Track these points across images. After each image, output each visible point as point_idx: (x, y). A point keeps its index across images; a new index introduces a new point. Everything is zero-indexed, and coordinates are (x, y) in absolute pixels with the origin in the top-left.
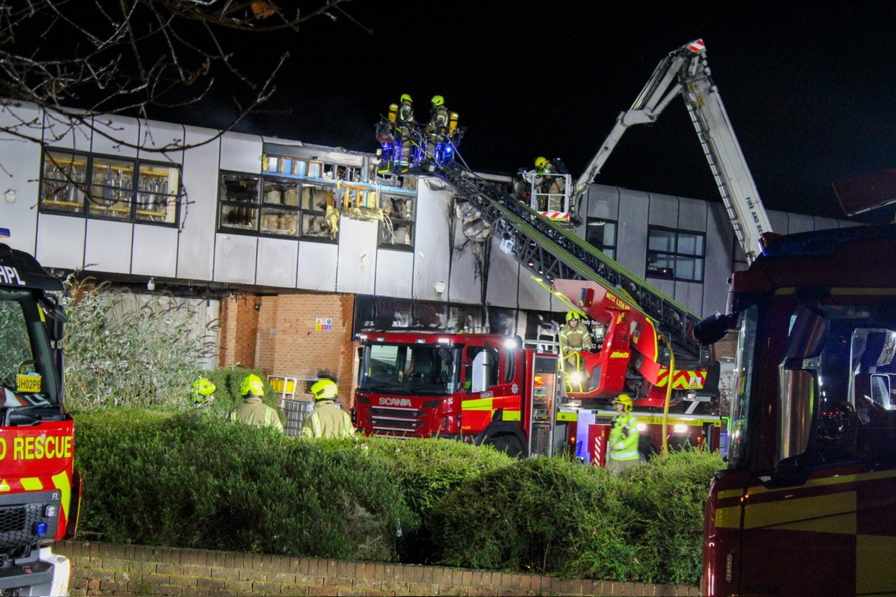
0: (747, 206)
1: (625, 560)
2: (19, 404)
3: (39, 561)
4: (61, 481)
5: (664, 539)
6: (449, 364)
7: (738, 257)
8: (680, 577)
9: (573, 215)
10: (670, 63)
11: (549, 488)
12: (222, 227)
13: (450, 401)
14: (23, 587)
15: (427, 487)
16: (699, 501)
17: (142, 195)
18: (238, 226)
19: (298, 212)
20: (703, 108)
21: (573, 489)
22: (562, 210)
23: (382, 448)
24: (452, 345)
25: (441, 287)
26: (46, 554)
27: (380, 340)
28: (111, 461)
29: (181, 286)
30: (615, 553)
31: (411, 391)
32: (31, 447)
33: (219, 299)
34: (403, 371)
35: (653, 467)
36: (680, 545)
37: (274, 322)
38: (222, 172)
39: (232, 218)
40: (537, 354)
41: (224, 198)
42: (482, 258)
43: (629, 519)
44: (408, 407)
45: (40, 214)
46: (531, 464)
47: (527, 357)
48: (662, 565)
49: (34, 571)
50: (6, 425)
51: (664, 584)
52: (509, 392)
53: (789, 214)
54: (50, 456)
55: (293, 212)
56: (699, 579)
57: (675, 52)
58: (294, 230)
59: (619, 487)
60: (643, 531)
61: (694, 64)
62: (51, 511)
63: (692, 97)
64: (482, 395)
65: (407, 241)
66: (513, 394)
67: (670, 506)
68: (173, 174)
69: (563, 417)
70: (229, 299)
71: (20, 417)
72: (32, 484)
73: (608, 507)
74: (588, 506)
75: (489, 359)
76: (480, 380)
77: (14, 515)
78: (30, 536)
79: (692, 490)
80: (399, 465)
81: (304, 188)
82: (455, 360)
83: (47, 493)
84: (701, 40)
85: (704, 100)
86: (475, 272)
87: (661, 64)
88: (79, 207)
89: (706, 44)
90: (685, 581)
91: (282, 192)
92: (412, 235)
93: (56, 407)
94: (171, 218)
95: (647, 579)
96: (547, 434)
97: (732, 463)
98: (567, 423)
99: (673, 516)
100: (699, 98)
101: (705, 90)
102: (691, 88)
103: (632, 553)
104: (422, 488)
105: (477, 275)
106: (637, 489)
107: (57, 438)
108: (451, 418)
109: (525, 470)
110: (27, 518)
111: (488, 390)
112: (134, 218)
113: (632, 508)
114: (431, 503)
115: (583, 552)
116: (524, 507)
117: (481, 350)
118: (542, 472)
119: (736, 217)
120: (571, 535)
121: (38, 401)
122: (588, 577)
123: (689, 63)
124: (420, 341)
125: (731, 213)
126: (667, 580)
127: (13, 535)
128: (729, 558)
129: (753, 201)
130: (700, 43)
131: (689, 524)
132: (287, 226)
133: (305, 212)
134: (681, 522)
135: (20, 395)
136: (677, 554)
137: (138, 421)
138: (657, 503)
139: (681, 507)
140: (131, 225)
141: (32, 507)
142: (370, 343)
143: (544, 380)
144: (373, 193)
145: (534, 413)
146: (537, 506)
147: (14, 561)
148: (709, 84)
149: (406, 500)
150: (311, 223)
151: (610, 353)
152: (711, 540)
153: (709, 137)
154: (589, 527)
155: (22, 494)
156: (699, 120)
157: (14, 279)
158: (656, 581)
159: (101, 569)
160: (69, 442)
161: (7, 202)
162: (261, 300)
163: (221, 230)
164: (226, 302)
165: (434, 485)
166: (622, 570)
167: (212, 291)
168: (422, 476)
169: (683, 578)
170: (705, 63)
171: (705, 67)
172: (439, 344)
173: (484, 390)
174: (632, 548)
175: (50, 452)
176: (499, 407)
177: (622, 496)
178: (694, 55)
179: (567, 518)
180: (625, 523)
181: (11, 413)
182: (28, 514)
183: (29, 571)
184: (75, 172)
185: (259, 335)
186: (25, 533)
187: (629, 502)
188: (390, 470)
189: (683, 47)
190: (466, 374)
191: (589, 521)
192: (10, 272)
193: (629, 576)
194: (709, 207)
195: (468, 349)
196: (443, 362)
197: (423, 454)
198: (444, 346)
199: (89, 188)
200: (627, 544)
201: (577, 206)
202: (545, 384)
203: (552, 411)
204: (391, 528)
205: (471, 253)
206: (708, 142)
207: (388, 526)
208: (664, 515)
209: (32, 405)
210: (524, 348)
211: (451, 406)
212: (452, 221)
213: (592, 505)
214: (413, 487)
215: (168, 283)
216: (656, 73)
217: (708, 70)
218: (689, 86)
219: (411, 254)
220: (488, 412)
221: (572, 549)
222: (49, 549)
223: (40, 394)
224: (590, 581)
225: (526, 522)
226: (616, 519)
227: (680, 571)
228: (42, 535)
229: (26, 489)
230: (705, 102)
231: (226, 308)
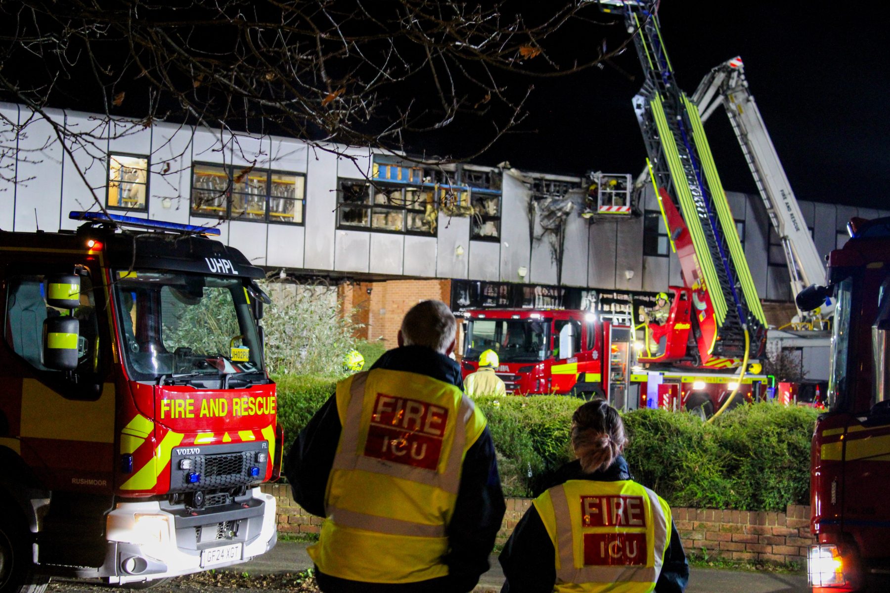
0: (781, 197)
1: (723, 491)
2: (235, 372)
3: (252, 499)
4: (268, 433)
5: (755, 473)
6: (539, 336)
7: (773, 241)
8: (770, 504)
9: (634, 209)
10: (713, 78)
11: (657, 434)
12: (340, 225)
13: (542, 366)
14: (242, 520)
15: (550, 435)
16: (783, 442)
17: (274, 200)
18: (354, 224)
19: (403, 211)
20: (742, 115)
21: (677, 434)
22: (624, 204)
23: (510, 404)
24: (542, 319)
25: (523, 272)
26: (257, 493)
27: (481, 316)
28: (292, 418)
29: (305, 275)
30: (714, 486)
31: (509, 358)
32: (246, 406)
33: (337, 285)
34: (500, 343)
35: (739, 416)
36: (769, 478)
37: (384, 304)
38: (339, 179)
39: (347, 216)
40: (613, 326)
41: (342, 201)
42: (557, 247)
43: (725, 458)
44: (506, 372)
45: (191, 218)
46: (640, 415)
47: (605, 329)
48: (754, 496)
49: (250, 506)
50: (226, 388)
51: (756, 511)
52: (590, 358)
53: (816, 204)
54: (260, 413)
55: (399, 211)
56: (785, 506)
57: (716, 68)
58: (400, 226)
59: (714, 432)
60: (737, 467)
61: (733, 78)
62: (262, 458)
63: (733, 106)
64: (568, 361)
65: (495, 234)
66: (593, 360)
67: (760, 446)
68: (299, 182)
69: (636, 378)
70: (345, 285)
71: (236, 381)
72: (247, 435)
73: (707, 449)
74: (690, 446)
75: (573, 331)
76: (566, 348)
77: (235, 461)
78: (247, 478)
79: (777, 433)
80: (526, 417)
81: (409, 191)
82: (545, 332)
83: (259, 442)
84: (739, 58)
85: (742, 108)
86: (552, 258)
87: (706, 79)
88: (223, 211)
89: (743, 60)
90: (774, 508)
91: (388, 193)
92: (499, 229)
93: (261, 374)
94: (298, 219)
95: (742, 507)
96: (622, 393)
97: (833, 406)
98: (639, 383)
99: (762, 455)
100: (739, 107)
101: (743, 100)
102: (732, 98)
103: (729, 486)
104: (546, 436)
105: (554, 260)
106: (729, 433)
107: (264, 398)
108: (543, 381)
109: (636, 419)
110: (244, 463)
111: (574, 356)
112: (268, 218)
113: (727, 449)
114: (553, 448)
115: (688, 485)
116: (636, 450)
117: (566, 323)
118: (650, 421)
119: (772, 207)
120: (677, 471)
121: (248, 368)
122: (691, 506)
123: (729, 77)
124: (516, 317)
125: (767, 204)
126: (759, 508)
127: (233, 478)
128: (834, 485)
129: (786, 192)
130: (738, 60)
131: (776, 461)
132: (393, 223)
133: (409, 211)
134: (769, 459)
135: (234, 364)
136: (766, 485)
137: (309, 385)
138: (749, 444)
139: (769, 447)
140: (266, 225)
141: (247, 454)
142: (472, 320)
143: (619, 348)
144: (465, 194)
145: (611, 376)
146: (647, 448)
147: (234, 499)
148: (746, 95)
149: (533, 447)
150: (414, 220)
151: (674, 325)
152: (817, 470)
153: (748, 140)
154: (692, 465)
155: (240, 444)
156: (738, 126)
157: (230, 270)
158: (750, 509)
159: (288, 507)
160: (273, 402)
161: (164, 208)
162: (372, 285)
163: (340, 227)
164: (343, 288)
165: (556, 433)
166: (721, 499)
167: (332, 279)
168: (546, 426)
169: (772, 505)
170: (743, 77)
171: (743, 80)
172: (531, 319)
173: (570, 356)
174: (729, 481)
175: (260, 410)
176: (582, 370)
177: (717, 439)
178: (734, 70)
179: (673, 457)
180: (722, 461)
181: (230, 379)
182: (245, 460)
183: (246, 506)
184: (218, 182)
185: (371, 315)
186: (243, 476)
187: (724, 444)
188: (519, 422)
189: (724, 64)
190: (554, 343)
191: (693, 460)
192: (226, 264)
193: (727, 504)
194: (748, 200)
195: (555, 323)
196: (534, 334)
197: (545, 408)
198: (536, 321)
199: (231, 195)
200: (724, 478)
201: (637, 200)
202: (620, 350)
203: (626, 374)
204: (523, 470)
205: (547, 243)
206: (746, 144)
207: (521, 469)
208: (755, 454)
209: (244, 372)
210: (602, 320)
211: (543, 371)
212: (532, 216)
213: (693, 447)
214: (539, 436)
215: (296, 273)
216: (701, 87)
217: (745, 83)
218: (729, 97)
219: (497, 244)
220: (573, 376)
221: (679, 482)
222: (259, 489)
223: (248, 362)
224: (694, 509)
225: (638, 462)
226: (714, 457)
227: (770, 500)
228: (255, 476)
229: (243, 439)
230: (743, 110)
231: (343, 293)
